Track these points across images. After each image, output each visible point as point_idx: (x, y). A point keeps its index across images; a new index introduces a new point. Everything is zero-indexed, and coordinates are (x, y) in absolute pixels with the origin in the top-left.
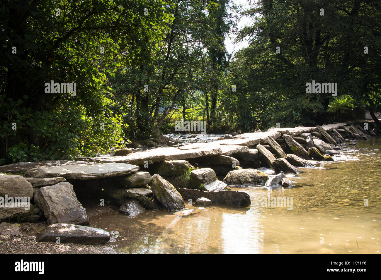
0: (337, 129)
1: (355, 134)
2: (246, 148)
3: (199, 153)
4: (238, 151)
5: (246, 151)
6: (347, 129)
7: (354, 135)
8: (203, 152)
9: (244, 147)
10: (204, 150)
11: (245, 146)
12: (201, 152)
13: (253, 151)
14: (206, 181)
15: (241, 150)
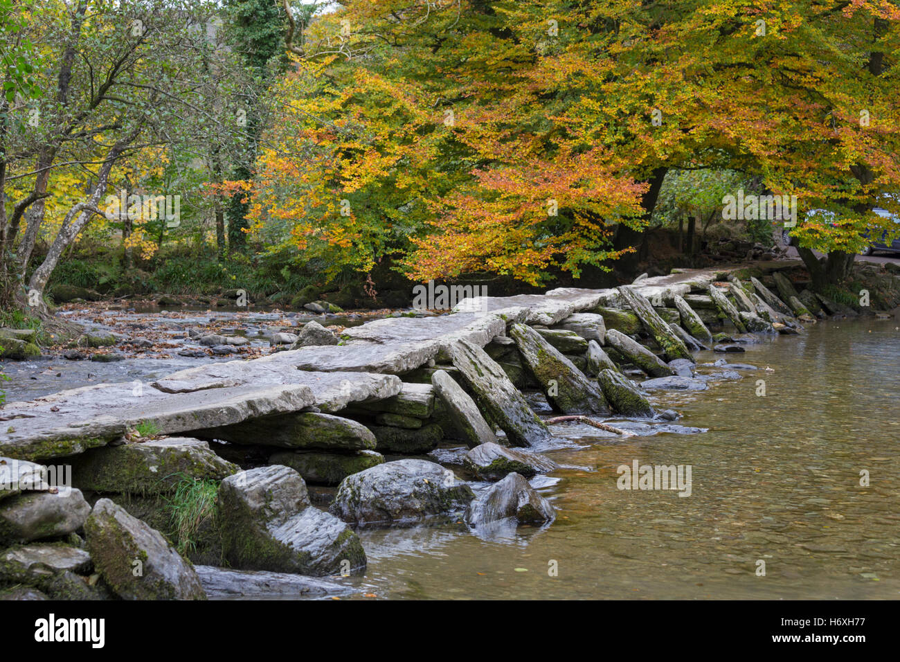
0: (685, 296)
1: (743, 313)
2: (391, 384)
3: (238, 409)
4: (366, 394)
5: (393, 393)
6: (719, 293)
7: (741, 317)
8: (251, 404)
9: (386, 378)
10: (254, 396)
11: (390, 376)
12: (245, 406)
13: (418, 391)
14: (276, 514)
15: (377, 390)
